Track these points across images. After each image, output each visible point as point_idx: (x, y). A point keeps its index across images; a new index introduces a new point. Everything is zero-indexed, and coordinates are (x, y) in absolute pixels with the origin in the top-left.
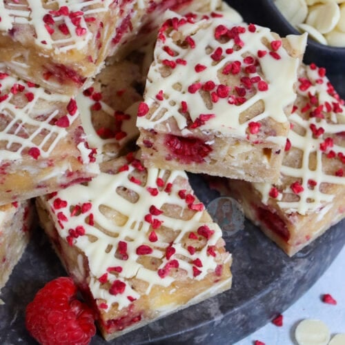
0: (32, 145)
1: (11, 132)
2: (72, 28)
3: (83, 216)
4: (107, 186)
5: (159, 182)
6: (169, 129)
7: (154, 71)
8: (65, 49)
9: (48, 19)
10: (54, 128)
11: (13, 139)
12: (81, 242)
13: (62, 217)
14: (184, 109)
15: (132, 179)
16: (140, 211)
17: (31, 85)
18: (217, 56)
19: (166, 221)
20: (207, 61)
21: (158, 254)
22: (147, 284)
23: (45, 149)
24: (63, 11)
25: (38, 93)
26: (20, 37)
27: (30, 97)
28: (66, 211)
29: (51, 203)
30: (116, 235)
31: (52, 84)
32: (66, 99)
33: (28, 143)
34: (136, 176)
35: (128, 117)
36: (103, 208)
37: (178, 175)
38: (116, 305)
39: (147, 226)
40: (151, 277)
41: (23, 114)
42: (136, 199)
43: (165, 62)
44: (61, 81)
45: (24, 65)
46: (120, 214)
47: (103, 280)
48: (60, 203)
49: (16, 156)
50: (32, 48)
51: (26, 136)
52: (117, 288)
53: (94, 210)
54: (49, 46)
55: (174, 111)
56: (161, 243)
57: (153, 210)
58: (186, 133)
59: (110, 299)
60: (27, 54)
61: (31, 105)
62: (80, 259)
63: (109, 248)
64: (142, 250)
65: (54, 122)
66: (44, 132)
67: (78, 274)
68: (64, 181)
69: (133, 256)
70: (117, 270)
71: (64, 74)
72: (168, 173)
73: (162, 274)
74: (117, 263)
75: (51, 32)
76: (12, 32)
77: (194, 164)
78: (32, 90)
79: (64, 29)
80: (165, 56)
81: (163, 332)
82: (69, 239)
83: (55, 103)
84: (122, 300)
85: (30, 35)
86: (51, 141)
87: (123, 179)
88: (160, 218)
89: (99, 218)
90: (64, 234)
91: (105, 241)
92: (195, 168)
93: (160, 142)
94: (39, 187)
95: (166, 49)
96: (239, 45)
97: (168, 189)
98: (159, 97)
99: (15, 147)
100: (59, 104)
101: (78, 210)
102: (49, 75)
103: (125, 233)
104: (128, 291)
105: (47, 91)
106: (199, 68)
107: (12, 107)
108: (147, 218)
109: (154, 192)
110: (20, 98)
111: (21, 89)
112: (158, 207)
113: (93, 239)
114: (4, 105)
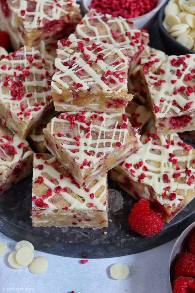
0: (116, 141)
1: (102, 138)
2: (116, 80)
3: (141, 169)
4: (145, 150)
5: (167, 141)
6: (172, 115)
7: (152, 89)
8: (119, 91)
9: (103, 79)
10: (121, 130)
11: (105, 141)
12: (146, 181)
13: (132, 171)
14: (175, 103)
15: (155, 144)
16: (164, 158)
17: (99, 113)
18: (179, 74)
19: (179, 159)
20: (175, 77)
21: (183, 175)
22: (183, 190)
23: (122, 141)
24: (109, 73)
25: (104, 116)
26: (94, 91)
27: (102, 119)
28: (132, 168)
29: (124, 166)
30: (159, 172)
31: (112, 109)
32: (120, 115)
33: (113, 141)
34: (155, 141)
35: (138, 115)
36: (147, 161)
37: (174, 135)
38: (174, 205)
39: (171, 164)
40: (185, 187)
41: (102, 128)
42: (160, 153)
43: (155, 84)
44: (116, 107)
45: (96, 104)
46: (155, 162)
47: (164, 195)
48: (128, 165)
49: (111, 149)
50: (101, 95)
51: (110, 138)
52: (172, 197)
53: (145, 164)
54: (111, 92)
55: (170, 106)
56: (182, 170)
57: (171, 155)
58: (180, 114)
59: (171, 203)
60: (98, 99)
61: (103, 123)
62: (146, 189)
63: (159, 179)
64: (175, 176)
65: (119, 127)
66: (117, 134)
67: (146, 195)
68: (129, 154)
69: (172, 180)
70: (168, 188)
71: (118, 102)
72: (169, 136)
73: (189, 183)
74: (166, 185)
75: (108, 85)
76: (89, 90)
77: (182, 128)
78: (101, 115)
79: (113, 81)
80: (153, 81)
81: (191, 211)
82: (139, 181)
83: (114, 118)
84: (176, 202)
85: (99, 89)
86: (123, 137)
87: (150, 145)
88: (175, 158)
89: (148, 167)
90: (136, 179)
91: (156, 177)
92: (182, 130)
93: (167, 123)
94: (118, 160)
95: (151, 77)
96: (185, 65)
97: (173, 143)
98: (162, 101)
99: (108, 145)
100: (117, 118)
101: (138, 166)
102: (109, 105)
103: (163, 170)
104: (178, 197)
105: (108, 114)
106: (173, 82)
107: (96, 126)
108: (170, 160)
109: (167, 147)
110: (96, 120)
111: (96, 116)
112: (172, 152)
113: (150, 177)
114: (91, 126)
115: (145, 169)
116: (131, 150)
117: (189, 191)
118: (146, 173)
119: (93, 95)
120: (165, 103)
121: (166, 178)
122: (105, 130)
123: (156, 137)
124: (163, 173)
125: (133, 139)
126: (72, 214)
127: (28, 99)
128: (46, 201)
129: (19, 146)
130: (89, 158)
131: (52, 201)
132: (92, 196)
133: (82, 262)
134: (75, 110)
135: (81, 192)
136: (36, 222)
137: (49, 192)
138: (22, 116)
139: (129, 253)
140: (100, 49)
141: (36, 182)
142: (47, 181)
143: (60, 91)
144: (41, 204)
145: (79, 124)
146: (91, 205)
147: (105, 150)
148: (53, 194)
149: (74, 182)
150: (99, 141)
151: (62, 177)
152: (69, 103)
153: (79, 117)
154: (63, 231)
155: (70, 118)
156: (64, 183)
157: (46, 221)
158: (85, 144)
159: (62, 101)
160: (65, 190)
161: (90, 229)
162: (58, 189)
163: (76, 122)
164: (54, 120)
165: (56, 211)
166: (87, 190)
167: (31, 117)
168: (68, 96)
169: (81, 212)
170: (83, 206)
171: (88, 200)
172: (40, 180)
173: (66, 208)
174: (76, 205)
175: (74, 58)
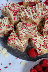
1: (28, 30)
3: (36, 41)
4: (39, 37)
5: (45, 37)
7: (45, 24)
8: (35, 20)
9: (33, 17)
10: (33, 30)
11: (28, 31)
12: (36, 44)
13: (33, 41)
15: (42, 37)
16: (43, 41)
19: (46, 42)
21: (45, 46)
22: (43, 50)
23: (32, 32)
24: (35, 16)
26: (30, 19)
27: (30, 26)
28: (34, 40)
29: (32, 39)
30: (40, 43)
31: (33, 25)
35: (41, 29)
36: (38, 40)
39: (44, 43)
41: (29, 28)
42: (42, 39)
43: (47, 23)
44: (34, 24)
45: (30, 22)
46: (40, 41)
47: (38, 49)
48: (33, 39)
49: (29, 33)
50: (31, 20)
51: (30, 31)
52: (40, 50)
54: (33, 20)
56: (45, 45)
57: (44, 41)
59: (39, 51)
60: (30, 21)
62: (35, 46)
63: (39, 45)
64: (43, 46)
65: (33, 29)
67: (35, 48)
69: (42, 46)
70: (40, 48)
71: (35, 23)
72: (46, 36)
73: (45, 48)
74: (40, 47)
75: (34, 18)
76: (29, 18)
78: (31, 25)
79: (35, 18)
80: (47, 22)
85: (31, 18)
87: (41, 37)
88: (45, 42)
89: (38, 41)
90: (33, 43)
93: (46, 32)
94: (31, 37)
95: (47, 21)
97: (46, 38)
98: (46, 27)
100: (34, 27)
101: (35, 40)
102: (33, 23)
104: (41, 50)
105: (32, 25)
107: (28, 27)
108: (44, 42)
109: (45, 38)
110: (29, 26)
111: (29, 25)
112: (45, 40)
113: (37, 44)
114: (27, 27)
115: (37, 41)
116: (35, 36)
117: (45, 50)
118: (36, 43)
119: (29, 19)
120: (47, 28)
121: (41, 45)
122: (30, 29)
123: (43, 35)
124: (40, 44)
125: (35, 33)
126: (16, 45)
127: (17, 16)
128: (11, 40)
129: (12, 27)
130: (23, 33)
131: (12, 41)
132: (21, 43)
133: (16, 58)
134: (25, 22)
135: (19, 41)
136: (8, 45)
137: (12, 39)
138: (14, 20)
139: (27, 60)
140: (36, 10)
141: (11, 35)
142: (13, 36)
143: (22, 16)
144: (9, 40)
145: (25, 25)
146: (20, 45)
147: (27, 33)
148: (13, 39)
149: (19, 38)
150: (27, 31)
151: (17, 36)
152: (24, 20)
153: (25, 24)
154: (14, 49)
155: (23, 23)
156: (17, 38)
157: (10, 45)
158: (24, 30)
159: (23, 19)
160: (16, 39)
161: (20, 51)
162: (15, 38)
163: (24, 25)
164: (20, 23)
165: (12, 43)
166: (21, 41)
167: (15, 20)
168: (24, 18)
169: (18, 46)
170: (18, 44)
171: (20, 43)
172: (12, 35)
173: (15, 43)
174: (17, 44)
175: (29, 10)
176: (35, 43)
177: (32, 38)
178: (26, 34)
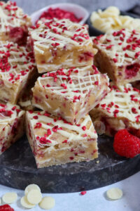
5: (125, 89)
6: (126, 64)
9: (73, 39)
10: (94, 76)
11: (85, 83)
12: (119, 115)
14: (126, 56)
15: (117, 91)
16: (127, 99)
17: (74, 68)
18: (122, 39)
20: (120, 42)
24: (76, 35)
25: (78, 69)
27: (77, 71)
30: (128, 108)
31: (83, 63)
32: (90, 67)
33: (92, 82)
36: (116, 102)
39: (133, 102)
41: (79, 76)
42: (122, 96)
44: (86, 60)
45: (71, 60)
47: (137, 122)
48: (103, 106)
49: (92, 86)
50: (75, 50)
51: (88, 81)
53: (115, 104)
54: (82, 45)
55: (124, 58)
57: (132, 96)
60: (72, 54)
61: (79, 74)
62: (121, 122)
63: (129, 112)
67: (122, 127)
72: (125, 86)
76: (65, 47)
77: (133, 78)
79: (80, 40)
80: (104, 47)
82: (115, 115)
85: (72, 46)
87: (114, 92)
89: (118, 105)
90: (112, 115)
91: (127, 111)
93: (123, 71)
96: (124, 34)
97: (129, 90)
98: (117, 55)
99: (88, 84)
101: (110, 106)
102: (81, 59)
103: (130, 106)
107: (74, 76)
108: (132, 100)
109: (127, 92)
111: (71, 71)
113: (122, 112)
114: (71, 76)
115: (117, 107)
118: (119, 109)
119: (68, 51)
120: (119, 57)
121: (134, 111)
122: (82, 78)
125: (105, 80)
126: (70, 148)
127: (14, 70)
128: (48, 138)
129: (13, 109)
131: (53, 138)
132: (84, 128)
134: (55, 68)
135: (75, 128)
136: (41, 162)
137: (49, 132)
138: (14, 80)
140: (62, 25)
141: (36, 127)
142: (44, 126)
143: (42, 52)
144: (44, 141)
145: (61, 77)
146: (85, 135)
147: (88, 88)
148: (52, 133)
149: (66, 122)
150: (80, 84)
151: (55, 121)
152: (50, 63)
153: (60, 72)
154: (64, 167)
156: (59, 124)
157: (48, 160)
158: (71, 88)
159: (43, 62)
160: (61, 128)
162: (56, 128)
163: (58, 76)
164: (39, 79)
165: (56, 147)
166: (79, 125)
167: (20, 80)
168: (49, 56)
170: (79, 137)
171: (82, 132)
172: (39, 126)
173: (66, 142)
175: (46, 32)
176: (116, 112)
177: (97, 106)
178: (87, 93)
